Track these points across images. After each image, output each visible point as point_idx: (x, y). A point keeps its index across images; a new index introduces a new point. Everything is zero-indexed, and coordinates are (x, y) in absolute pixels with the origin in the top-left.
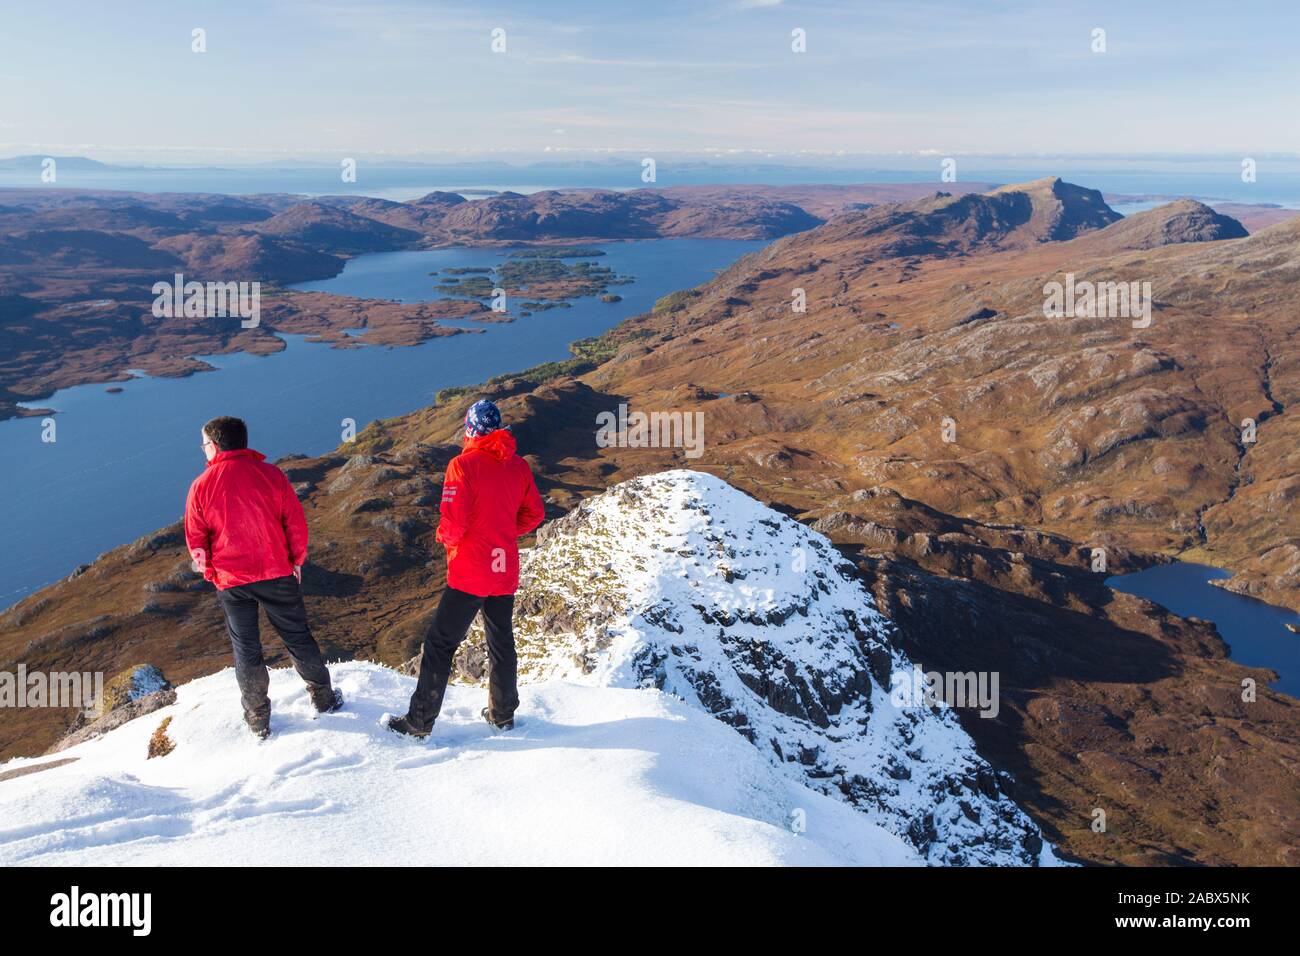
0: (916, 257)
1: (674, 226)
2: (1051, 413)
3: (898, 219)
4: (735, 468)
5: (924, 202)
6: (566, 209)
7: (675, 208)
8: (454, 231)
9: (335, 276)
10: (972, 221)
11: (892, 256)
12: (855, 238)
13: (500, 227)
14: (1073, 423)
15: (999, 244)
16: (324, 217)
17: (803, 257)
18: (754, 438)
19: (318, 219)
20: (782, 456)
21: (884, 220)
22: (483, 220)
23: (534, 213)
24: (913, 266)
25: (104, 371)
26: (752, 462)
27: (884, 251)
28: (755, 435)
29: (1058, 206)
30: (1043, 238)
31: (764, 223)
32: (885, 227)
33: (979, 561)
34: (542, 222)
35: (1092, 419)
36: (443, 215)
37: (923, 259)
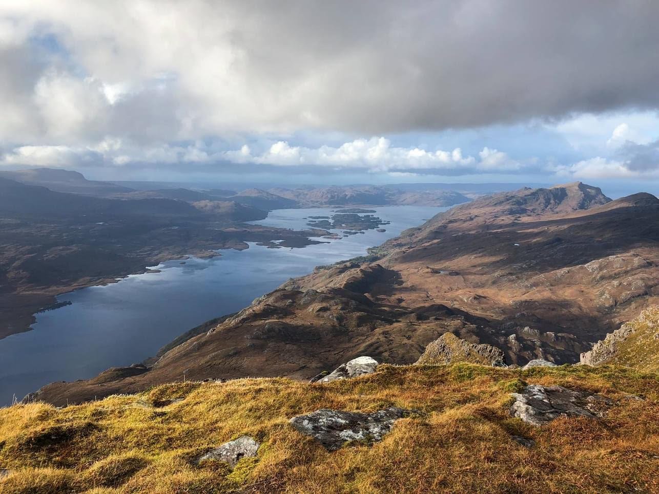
0: (518, 215)
1: (404, 200)
2: (597, 283)
3: (508, 199)
4: (455, 302)
5: (519, 191)
6: (358, 193)
7: (404, 193)
8: (312, 201)
9: (265, 219)
10: (542, 200)
11: (506, 215)
12: (490, 206)
13: (332, 200)
14: (609, 288)
15: (555, 210)
16: (259, 194)
17: (466, 214)
18: (460, 291)
19: (256, 195)
20: (475, 298)
21: (502, 199)
22: (324, 197)
23: (345, 194)
24: (518, 219)
25: (177, 255)
26: (462, 300)
27: (503, 212)
28: (460, 289)
29: (581, 194)
30: (575, 208)
31: (444, 199)
32: (503, 202)
33: (577, 345)
34: (348, 198)
35: (618, 287)
36: (307, 194)
37: (521, 216)
